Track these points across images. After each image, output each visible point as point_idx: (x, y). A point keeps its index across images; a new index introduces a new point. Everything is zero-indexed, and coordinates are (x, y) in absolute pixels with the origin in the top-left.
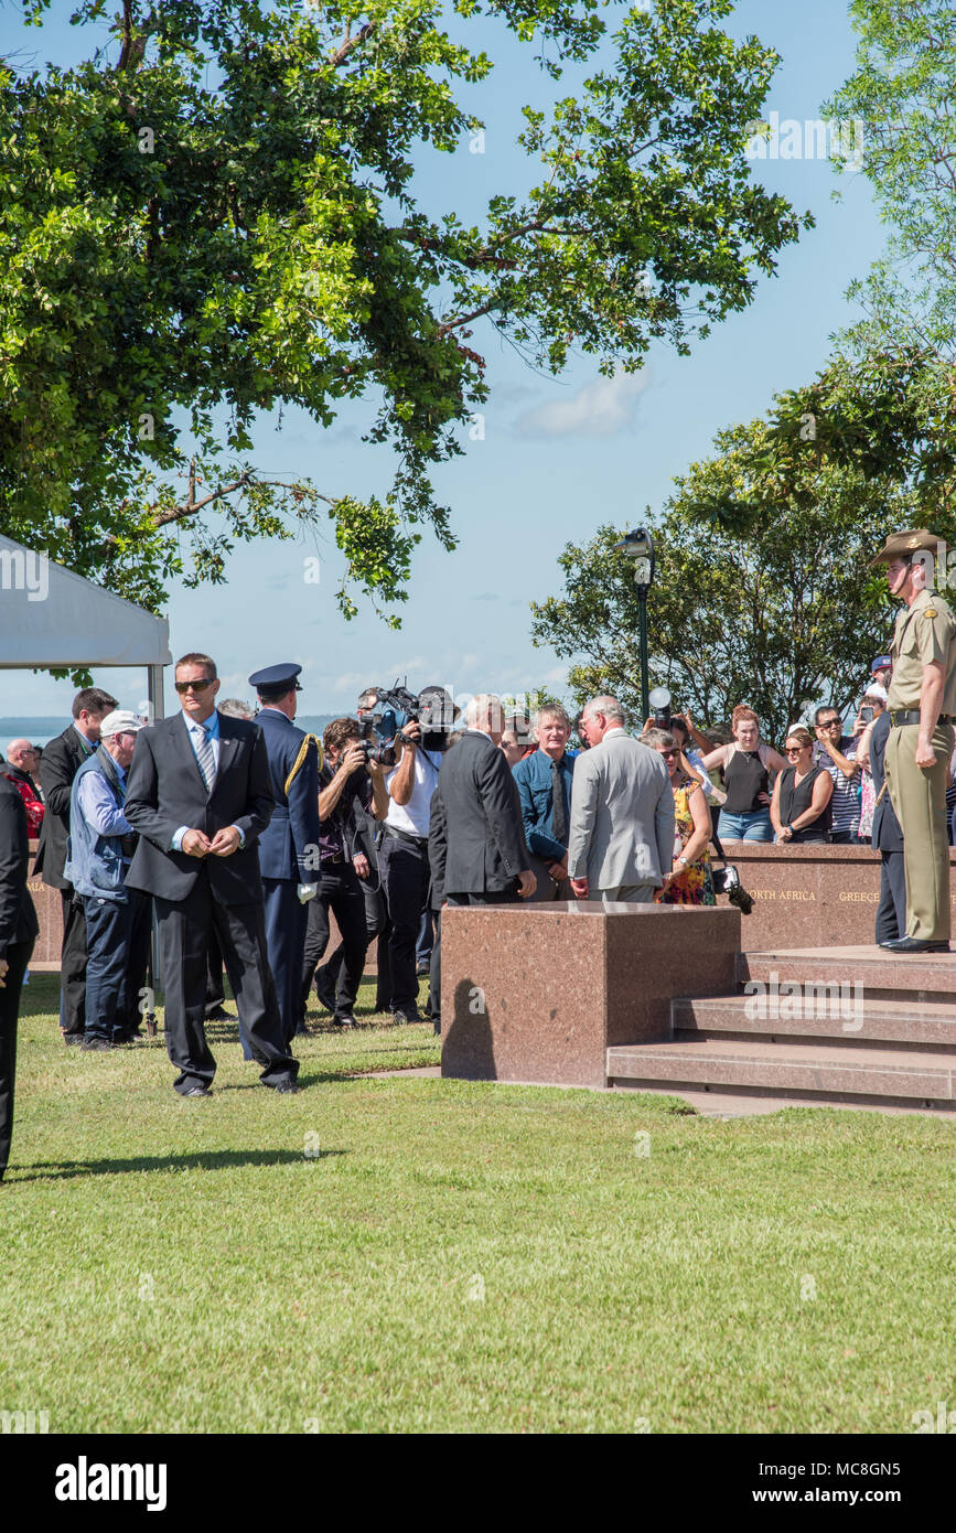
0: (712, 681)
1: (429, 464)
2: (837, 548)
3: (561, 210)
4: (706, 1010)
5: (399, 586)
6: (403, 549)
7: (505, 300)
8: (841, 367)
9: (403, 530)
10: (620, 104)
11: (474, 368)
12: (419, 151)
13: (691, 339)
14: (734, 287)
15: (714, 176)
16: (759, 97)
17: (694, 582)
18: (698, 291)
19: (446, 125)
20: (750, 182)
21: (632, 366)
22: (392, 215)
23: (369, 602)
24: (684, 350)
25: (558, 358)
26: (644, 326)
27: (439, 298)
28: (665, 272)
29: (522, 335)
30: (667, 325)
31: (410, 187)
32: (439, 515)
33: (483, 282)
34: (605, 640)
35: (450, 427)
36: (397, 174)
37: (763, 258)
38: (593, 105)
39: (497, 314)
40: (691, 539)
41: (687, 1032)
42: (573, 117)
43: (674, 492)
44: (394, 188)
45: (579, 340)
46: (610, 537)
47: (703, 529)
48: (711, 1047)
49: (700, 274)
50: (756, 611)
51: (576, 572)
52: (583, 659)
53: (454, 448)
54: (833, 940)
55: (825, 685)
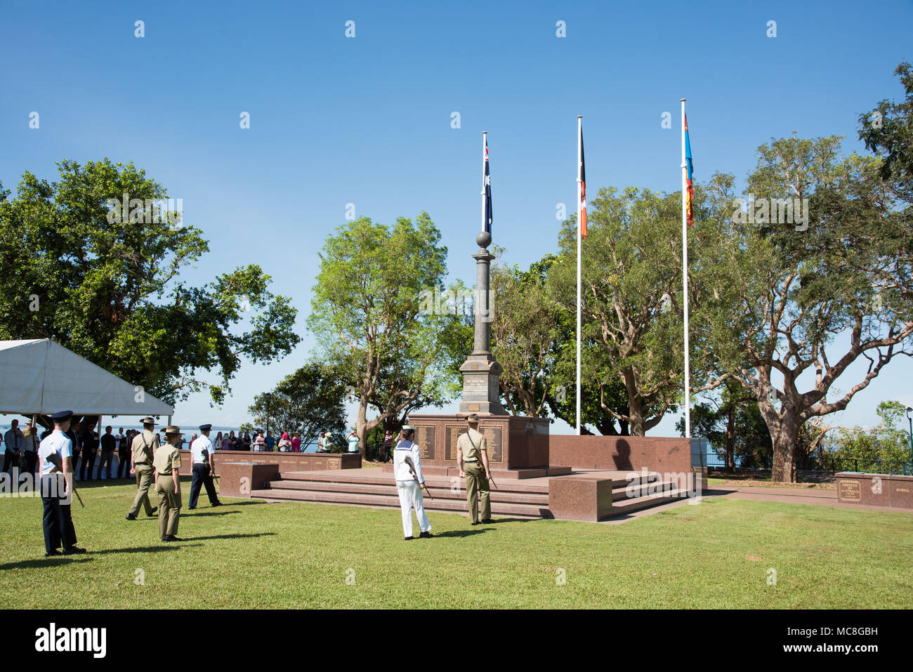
0: (281, 422)
1: (229, 380)
2: (306, 398)
3: (257, 334)
4: (273, 484)
5: (222, 402)
6: (223, 395)
7: (246, 350)
8: (307, 365)
9: (223, 392)
10: (269, 317)
11: (238, 362)
12: (230, 322)
13: (280, 359)
14: (288, 351)
15: (285, 330)
16: (294, 317)
17: (279, 404)
18: (281, 350)
19: (235, 318)
20: (292, 332)
21: (269, 364)
22: (225, 333)
23: (216, 405)
24: (278, 361)
25: (255, 361)
26: (271, 356)
27: (233, 349)
28: (276, 347)
29: (248, 357)
30: (276, 356)
31: (228, 329)
32: (230, 389)
33: (241, 346)
34: (261, 413)
35: (233, 373)
36: (226, 326)
37: (293, 345)
38: (264, 316)
39: (244, 352)
40: (279, 395)
41: (269, 487)
42: (260, 318)
43: (277, 386)
44: (225, 329)
45: (259, 358)
46: (264, 394)
47: (281, 393)
48: (273, 490)
49: (282, 347)
50: (290, 409)
51: (257, 400)
52: (257, 417)
53: (234, 377)
54: (298, 470)
55: (302, 423)
